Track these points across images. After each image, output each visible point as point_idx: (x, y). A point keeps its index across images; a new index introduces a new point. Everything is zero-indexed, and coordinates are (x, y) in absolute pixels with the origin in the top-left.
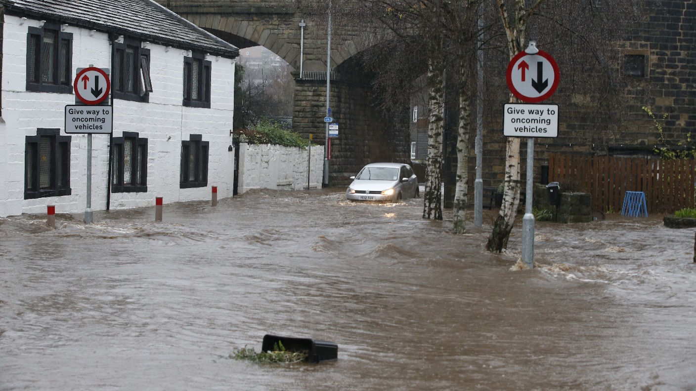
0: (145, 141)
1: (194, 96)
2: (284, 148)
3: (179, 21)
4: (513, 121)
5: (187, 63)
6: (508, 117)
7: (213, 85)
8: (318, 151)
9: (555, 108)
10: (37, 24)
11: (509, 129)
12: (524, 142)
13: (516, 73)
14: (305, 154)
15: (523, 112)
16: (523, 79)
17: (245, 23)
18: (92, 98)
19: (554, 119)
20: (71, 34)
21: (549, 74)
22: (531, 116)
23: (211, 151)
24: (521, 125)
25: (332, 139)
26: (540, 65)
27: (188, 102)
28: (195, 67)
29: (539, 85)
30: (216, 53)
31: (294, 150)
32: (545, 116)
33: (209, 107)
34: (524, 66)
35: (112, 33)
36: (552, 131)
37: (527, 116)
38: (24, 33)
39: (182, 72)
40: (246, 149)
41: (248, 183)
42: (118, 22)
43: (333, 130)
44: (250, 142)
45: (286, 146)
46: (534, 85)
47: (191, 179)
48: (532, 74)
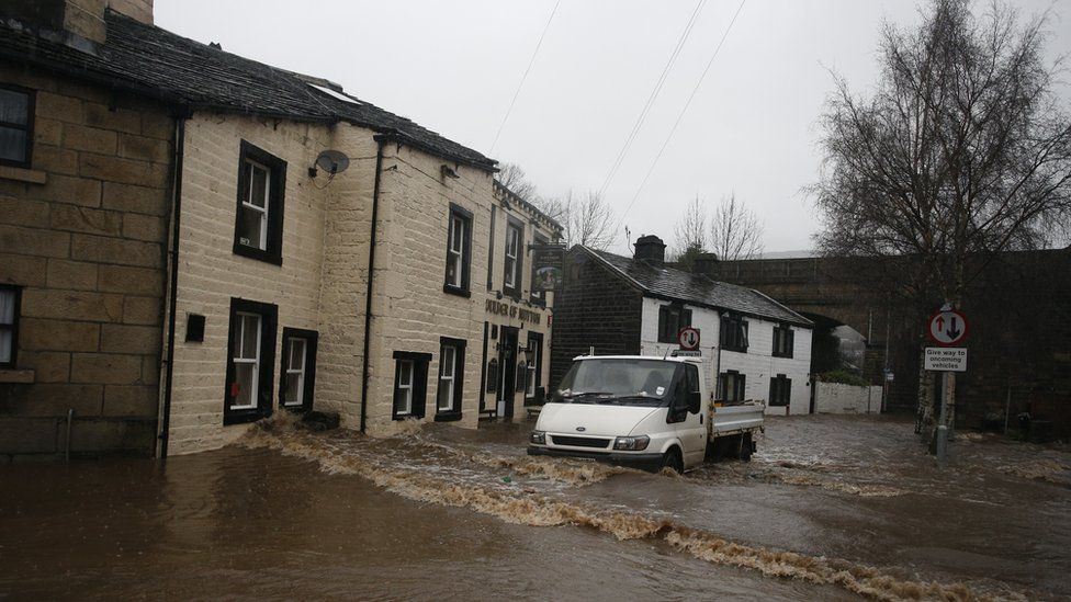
0: (744, 376)
1: (781, 350)
2: (849, 386)
3: (778, 306)
4: (932, 359)
5: (775, 330)
6: (927, 357)
7: (795, 345)
8: (877, 391)
9: (965, 350)
10: (665, 303)
11: (929, 365)
12: (938, 375)
13: (934, 326)
14: (866, 391)
15: (939, 353)
16: (940, 330)
17: (834, 310)
18: (689, 346)
19: (964, 358)
20: (691, 311)
21: (961, 326)
22: (945, 356)
23: (793, 384)
24: (937, 362)
25: (889, 382)
26: (954, 320)
27: (776, 354)
28: (782, 335)
29: (953, 334)
30: (798, 325)
31: (857, 388)
32: (957, 356)
33: (792, 357)
34: (941, 320)
35: (720, 310)
36: (962, 367)
37: (942, 356)
38: (656, 309)
39: (771, 336)
40: (820, 385)
41: (821, 406)
42: (727, 305)
43: (890, 377)
44: (823, 380)
45: (851, 385)
46: (948, 333)
47: (778, 401)
48: (947, 326)
